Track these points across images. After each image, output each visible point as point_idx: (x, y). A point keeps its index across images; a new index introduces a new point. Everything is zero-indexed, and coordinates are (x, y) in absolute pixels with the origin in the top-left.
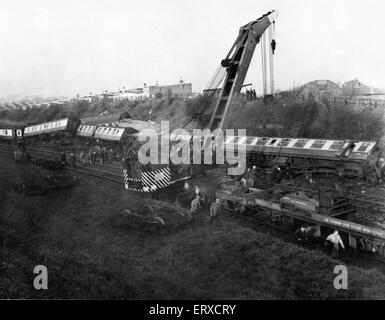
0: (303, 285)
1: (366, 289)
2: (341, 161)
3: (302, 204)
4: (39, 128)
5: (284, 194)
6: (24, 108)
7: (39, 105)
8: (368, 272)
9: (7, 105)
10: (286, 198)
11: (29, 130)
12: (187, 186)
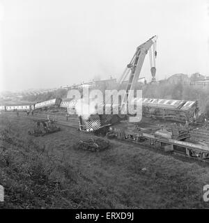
0: (160, 171)
1: (189, 172)
2: (177, 111)
3: (165, 135)
4: (42, 104)
5: (156, 130)
6: (35, 95)
7: (42, 93)
8: (191, 165)
9: (27, 94)
10: (157, 132)
11: (37, 106)
12: (111, 129)
